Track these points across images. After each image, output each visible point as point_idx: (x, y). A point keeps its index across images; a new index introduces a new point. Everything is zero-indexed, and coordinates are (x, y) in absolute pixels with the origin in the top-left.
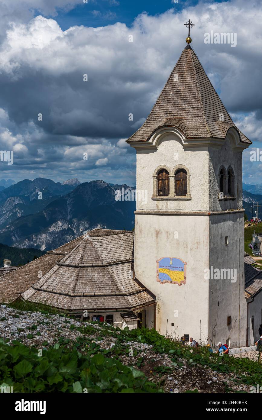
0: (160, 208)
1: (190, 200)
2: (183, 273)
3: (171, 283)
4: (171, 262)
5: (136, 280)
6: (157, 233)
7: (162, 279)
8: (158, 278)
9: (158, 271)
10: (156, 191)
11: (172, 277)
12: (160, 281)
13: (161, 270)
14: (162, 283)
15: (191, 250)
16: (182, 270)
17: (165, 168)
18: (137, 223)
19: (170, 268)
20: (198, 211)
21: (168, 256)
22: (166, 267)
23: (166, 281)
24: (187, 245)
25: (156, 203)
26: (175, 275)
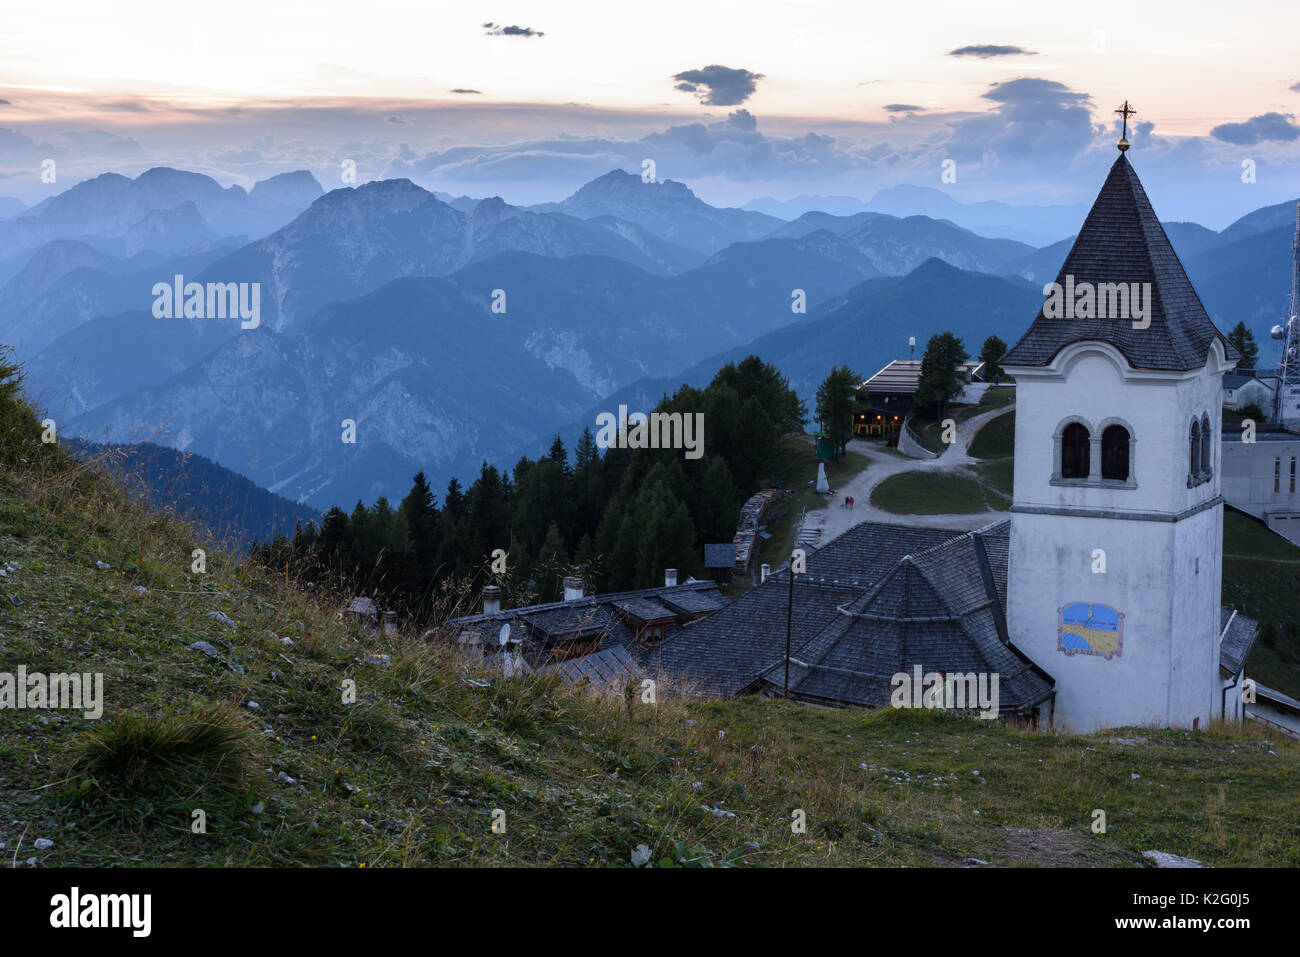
0: (1067, 503)
1: (1135, 489)
2: (1115, 635)
3: (1091, 653)
4: (1091, 611)
5: (1012, 648)
6: (1061, 554)
7: (1068, 645)
8: (1059, 643)
9: (1060, 630)
10: (1059, 470)
11: (1092, 643)
12: (1064, 650)
13: (1068, 629)
14: (1070, 654)
15: (1134, 589)
16: (1115, 629)
17: (1080, 422)
18: (1016, 531)
19: (1086, 623)
20: (1152, 513)
21: (1084, 599)
22: (1080, 621)
23: (1080, 650)
24: (1125, 580)
25: (1060, 493)
26: (1098, 638)
